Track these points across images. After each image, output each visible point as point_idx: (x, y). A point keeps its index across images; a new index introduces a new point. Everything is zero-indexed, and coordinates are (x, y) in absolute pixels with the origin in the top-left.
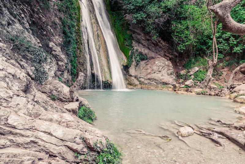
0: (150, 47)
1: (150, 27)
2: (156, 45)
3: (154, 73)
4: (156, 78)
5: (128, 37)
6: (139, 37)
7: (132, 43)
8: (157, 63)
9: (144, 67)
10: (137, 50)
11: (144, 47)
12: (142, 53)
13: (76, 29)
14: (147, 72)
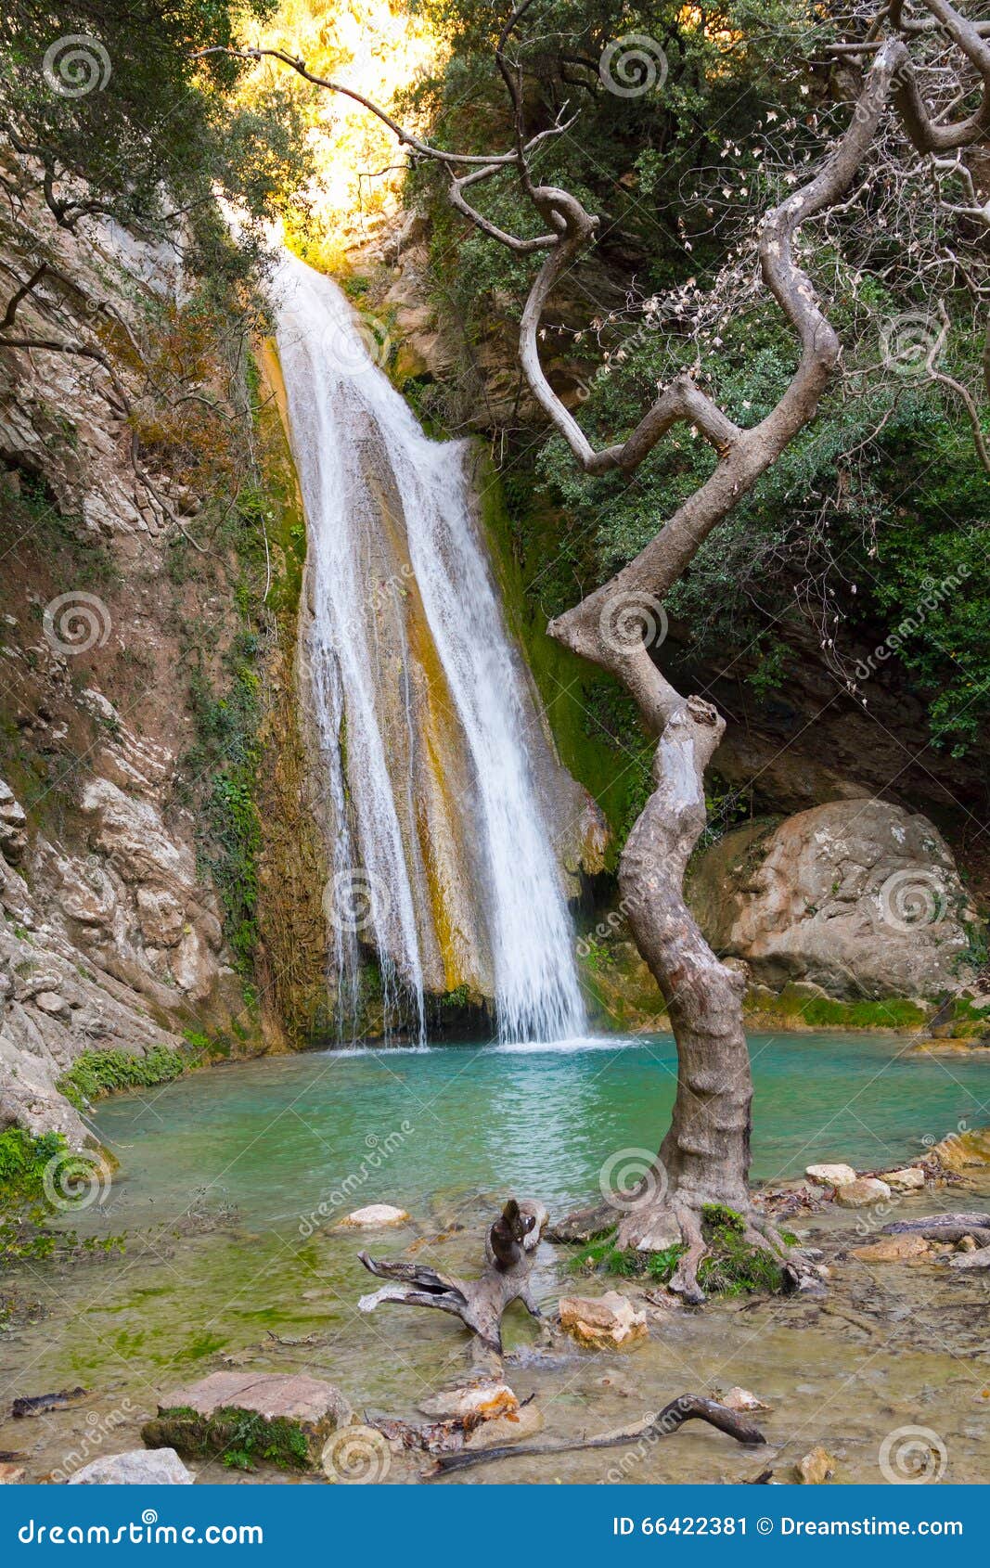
3: (811, 911)
4: (821, 952)
8: (821, 837)
9: (739, 878)
14: (763, 913)
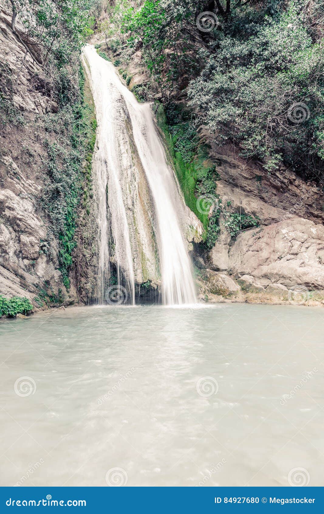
0: (264, 195)
1: (256, 139)
2: (281, 190)
3: (280, 258)
4: (286, 273)
5: (206, 175)
6: (233, 172)
7: (215, 187)
8: (284, 231)
9: (251, 246)
10: (229, 205)
11: (248, 196)
12: (243, 210)
13: (83, 166)
14: (260, 259)
